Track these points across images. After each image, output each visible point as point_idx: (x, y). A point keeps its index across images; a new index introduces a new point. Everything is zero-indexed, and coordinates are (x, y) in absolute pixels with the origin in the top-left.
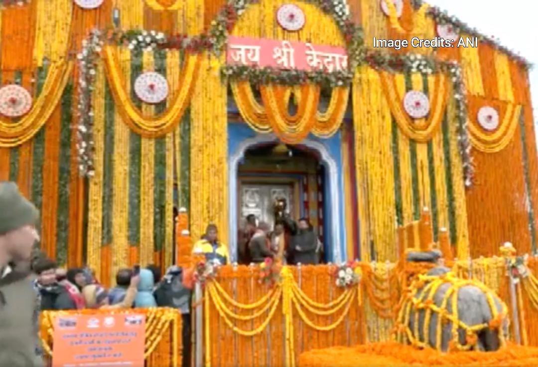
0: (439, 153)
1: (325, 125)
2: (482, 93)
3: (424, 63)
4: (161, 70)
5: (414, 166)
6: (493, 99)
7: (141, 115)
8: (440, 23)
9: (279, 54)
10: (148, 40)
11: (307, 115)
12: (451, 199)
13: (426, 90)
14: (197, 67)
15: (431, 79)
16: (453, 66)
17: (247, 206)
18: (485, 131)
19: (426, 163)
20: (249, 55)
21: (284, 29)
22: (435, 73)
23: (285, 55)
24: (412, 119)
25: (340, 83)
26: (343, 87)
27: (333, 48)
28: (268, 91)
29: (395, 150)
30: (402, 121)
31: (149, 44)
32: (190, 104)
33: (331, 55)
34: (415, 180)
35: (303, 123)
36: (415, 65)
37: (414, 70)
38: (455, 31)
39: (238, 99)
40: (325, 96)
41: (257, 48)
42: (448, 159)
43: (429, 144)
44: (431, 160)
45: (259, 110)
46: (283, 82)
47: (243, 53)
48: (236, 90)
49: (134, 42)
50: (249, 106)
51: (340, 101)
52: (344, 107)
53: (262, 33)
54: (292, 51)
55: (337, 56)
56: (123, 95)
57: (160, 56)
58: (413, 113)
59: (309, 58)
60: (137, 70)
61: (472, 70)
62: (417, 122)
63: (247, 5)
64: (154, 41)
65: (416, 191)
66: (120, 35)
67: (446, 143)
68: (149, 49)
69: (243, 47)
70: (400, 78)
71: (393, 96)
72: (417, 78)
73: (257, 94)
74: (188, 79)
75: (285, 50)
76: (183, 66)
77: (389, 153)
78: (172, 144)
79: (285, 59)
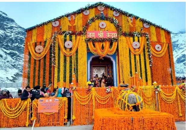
0: (142, 58)
1: (111, 52)
2: (156, 41)
3: (138, 34)
4: (71, 40)
5: (135, 61)
6: (160, 42)
7: (66, 51)
8: (144, 23)
9: (99, 35)
10: (68, 33)
12: (146, 70)
13: (139, 41)
14: (79, 39)
15: (140, 38)
16: (146, 34)
17: (94, 72)
18: (157, 51)
19: (139, 61)
20: (92, 35)
21: (101, 28)
22: (141, 36)
24: (135, 49)
25: (115, 41)
27: (113, 32)
28: (97, 44)
29: (130, 58)
30: (132, 50)
31: (68, 34)
32: (78, 48)
33: (113, 34)
34: (135, 65)
35: (105, 51)
36: (136, 35)
37: (135, 36)
38: (148, 25)
39: (89, 46)
40: (111, 44)
41: (94, 33)
42: (145, 59)
43: (140, 55)
44: (140, 60)
45: (94, 49)
46: (100, 41)
47: (90, 35)
48: (89, 44)
49: (65, 34)
50: (92, 47)
51: (115, 45)
52: (116, 47)
53: (95, 29)
54: (103, 33)
55: (114, 34)
56: (62, 47)
57: (71, 37)
58: (135, 47)
59: (107, 35)
60: (65, 40)
61: (153, 35)
62: (136, 50)
63: (92, 23)
64: (69, 33)
65: (136, 68)
66: (61, 32)
67: (144, 55)
68: (68, 35)
69: (90, 33)
70: (132, 38)
71: (129, 43)
72: (136, 38)
73: (94, 45)
74: (77, 42)
75: (101, 33)
76: (76, 39)
78: (74, 58)
79: (101, 36)
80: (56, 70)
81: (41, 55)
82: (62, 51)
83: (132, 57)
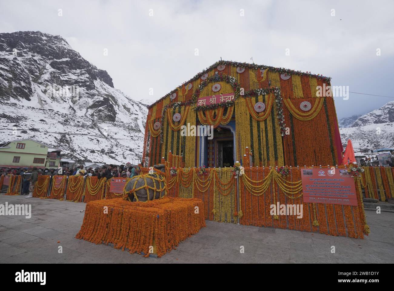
0: (269, 124)
1: (225, 120)
2: (303, 96)
3: (263, 91)
4: (180, 112)
5: (258, 130)
6: (308, 97)
7: (174, 126)
9: (211, 100)
10: (177, 105)
11: (219, 118)
12: (275, 141)
13: (264, 101)
14: (188, 109)
15: (266, 97)
16: (276, 89)
18: (304, 112)
19: (264, 129)
20: (203, 102)
21: (214, 92)
22: (268, 93)
23: (213, 100)
24: (258, 113)
25: (230, 105)
26: (232, 106)
27: (230, 94)
28: (207, 113)
29: (251, 126)
30: (254, 115)
31: (177, 106)
32: (186, 120)
33: (228, 97)
34: (259, 136)
35: (218, 121)
36: (259, 93)
37: (259, 95)
39: (199, 117)
40: (225, 110)
41: (205, 100)
42: (274, 126)
43: (265, 121)
44: (266, 128)
45: (205, 119)
46: (211, 109)
48: (198, 114)
49: (174, 106)
50: (201, 117)
51: (231, 111)
52: (232, 113)
53: (208, 95)
54: (215, 98)
55: (230, 96)
56: (170, 121)
57: (180, 108)
58: (258, 110)
59: (221, 99)
60: (174, 113)
62: (260, 114)
63: (203, 88)
64: (178, 104)
65: (259, 140)
66: (171, 105)
67: (273, 119)
68: (178, 107)
69: (201, 101)
70: (253, 99)
71: (250, 106)
72: (260, 98)
73: (204, 114)
74: (186, 113)
75: (213, 98)
76: (185, 110)
77: (249, 127)
79: (213, 101)
80: (164, 147)
81: (158, 132)
82: (170, 125)
83: (255, 124)
